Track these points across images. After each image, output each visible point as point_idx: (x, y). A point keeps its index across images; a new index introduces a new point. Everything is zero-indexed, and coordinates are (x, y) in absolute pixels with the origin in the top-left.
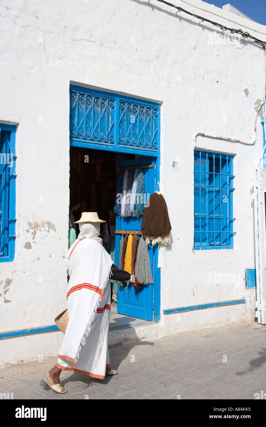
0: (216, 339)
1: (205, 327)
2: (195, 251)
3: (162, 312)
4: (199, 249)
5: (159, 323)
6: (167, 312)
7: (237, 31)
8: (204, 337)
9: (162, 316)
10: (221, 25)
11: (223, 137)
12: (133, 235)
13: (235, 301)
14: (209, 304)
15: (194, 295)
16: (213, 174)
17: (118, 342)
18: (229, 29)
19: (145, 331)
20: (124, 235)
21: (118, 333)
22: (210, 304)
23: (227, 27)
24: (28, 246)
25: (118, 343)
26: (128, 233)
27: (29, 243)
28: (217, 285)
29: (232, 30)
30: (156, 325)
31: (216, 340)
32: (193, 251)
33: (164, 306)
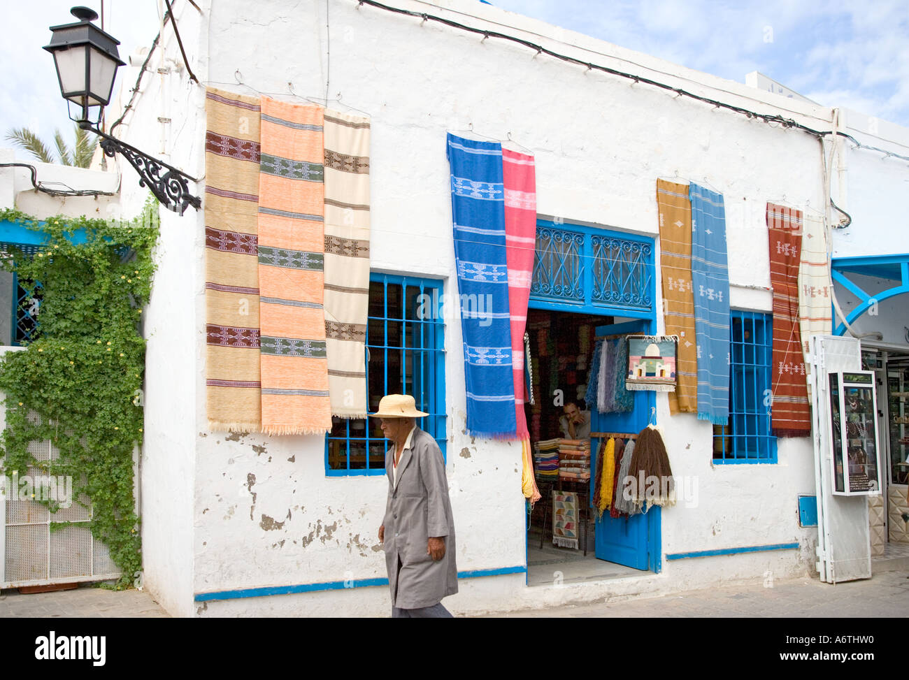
0: (752, 600)
1: (733, 584)
2: (715, 466)
3: (663, 557)
4: (722, 463)
5: (660, 574)
6: (672, 558)
7: (773, 119)
8: (732, 597)
9: (665, 564)
10: (747, 111)
11: (757, 285)
12: (615, 439)
13: (782, 545)
14: (738, 549)
15: (714, 533)
16: (742, 345)
17: (598, 598)
18: (761, 116)
19: (638, 585)
20: (603, 439)
21: (597, 584)
22: (741, 548)
23: (758, 113)
24: (465, 453)
25: (599, 600)
26: (608, 436)
27: (466, 449)
28: (752, 519)
29: (765, 118)
30: (654, 576)
31: (752, 602)
32: (711, 465)
33: (666, 549)
